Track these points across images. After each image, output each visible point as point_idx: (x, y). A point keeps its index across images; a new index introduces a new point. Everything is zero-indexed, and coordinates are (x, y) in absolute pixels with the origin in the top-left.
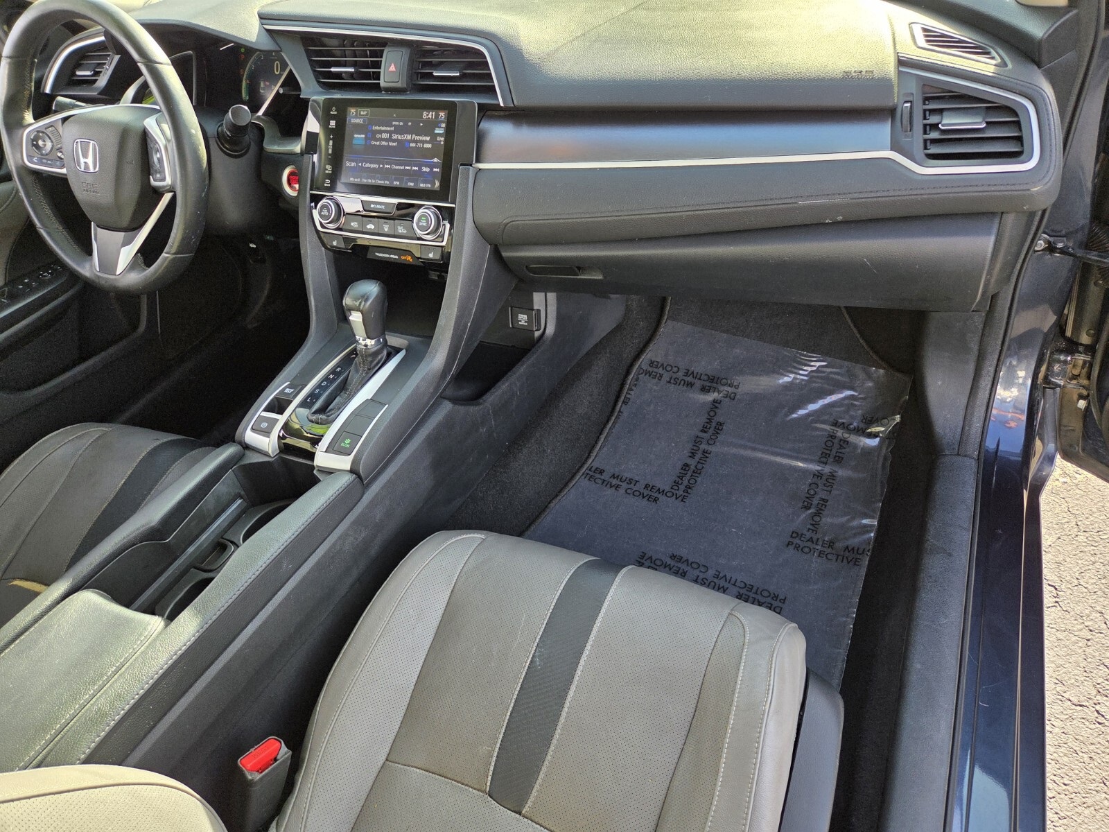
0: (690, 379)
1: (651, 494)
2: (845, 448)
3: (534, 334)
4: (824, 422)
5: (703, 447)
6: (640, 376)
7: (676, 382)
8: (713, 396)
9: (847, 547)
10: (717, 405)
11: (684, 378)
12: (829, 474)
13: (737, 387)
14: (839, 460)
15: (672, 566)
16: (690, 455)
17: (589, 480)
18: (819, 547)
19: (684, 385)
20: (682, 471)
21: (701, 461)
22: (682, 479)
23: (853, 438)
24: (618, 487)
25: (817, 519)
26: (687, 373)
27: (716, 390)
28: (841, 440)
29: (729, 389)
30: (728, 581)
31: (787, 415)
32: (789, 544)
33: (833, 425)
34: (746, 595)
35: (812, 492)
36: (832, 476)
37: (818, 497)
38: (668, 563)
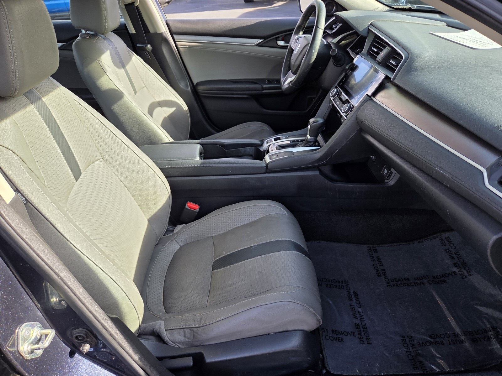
0: (455, 256)
1: (381, 273)
2: (485, 340)
3: (385, 180)
4: (490, 323)
5: (425, 281)
6: (437, 238)
7: (448, 251)
8: (455, 269)
9: (421, 362)
10: (453, 274)
11: (454, 254)
12: (461, 340)
13: (470, 275)
14: (474, 341)
15: (350, 294)
16: (416, 278)
17: (368, 250)
18: (411, 350)
19: (449, 256)
20: (403, 279)
21: (416, 284)
22: (399, 281)
23: (494, 341)
24: (374, 260)
25: (428, 344)
26: (457, 253)
27: (460, 269)
28: (488, 336)
29: (466, 274)
30: (361, 318)
31: (477, 304)
32: (403, 337)
33: (492, 327)
34: (360, 327)
35: (443, 336)
36: (462, 342)
37: (442, 340)
38: (351, 292)
